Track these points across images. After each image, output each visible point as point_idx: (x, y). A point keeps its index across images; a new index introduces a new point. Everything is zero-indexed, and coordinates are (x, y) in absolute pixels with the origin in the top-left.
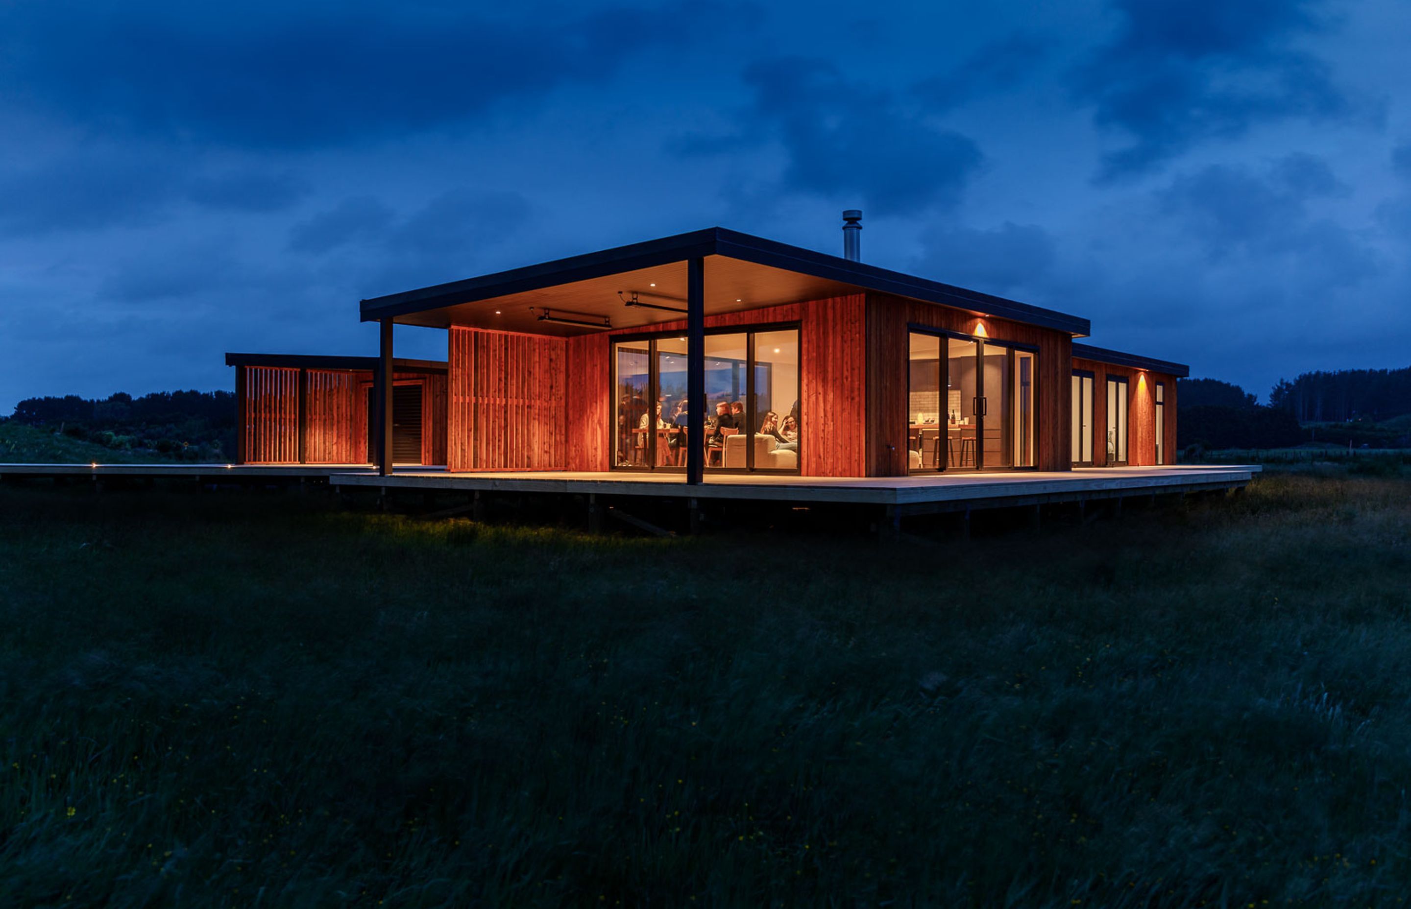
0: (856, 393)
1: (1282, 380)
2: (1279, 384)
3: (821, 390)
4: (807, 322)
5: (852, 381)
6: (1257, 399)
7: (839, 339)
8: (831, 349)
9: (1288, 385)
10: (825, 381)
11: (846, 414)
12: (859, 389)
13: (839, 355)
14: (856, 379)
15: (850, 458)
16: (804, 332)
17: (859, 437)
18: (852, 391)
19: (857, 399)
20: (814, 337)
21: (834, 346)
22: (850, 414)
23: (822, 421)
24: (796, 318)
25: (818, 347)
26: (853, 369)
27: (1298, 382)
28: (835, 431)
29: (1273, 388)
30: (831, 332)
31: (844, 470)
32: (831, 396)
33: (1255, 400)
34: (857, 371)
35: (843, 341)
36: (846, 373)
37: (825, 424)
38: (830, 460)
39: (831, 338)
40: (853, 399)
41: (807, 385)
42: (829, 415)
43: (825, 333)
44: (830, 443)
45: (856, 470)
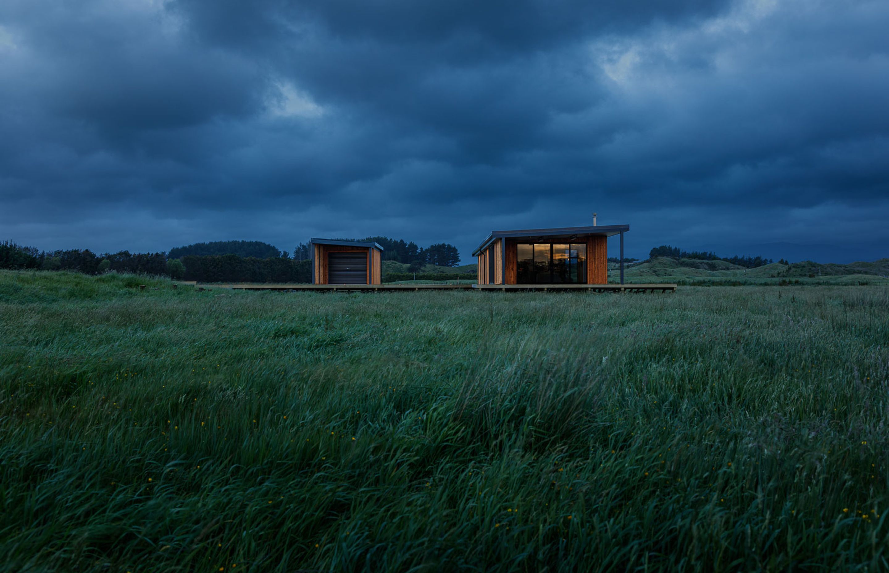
1: (300, 243)
2: (299, 246)
6: (289, 255)
9: (304, 247)
29: (296, 248)
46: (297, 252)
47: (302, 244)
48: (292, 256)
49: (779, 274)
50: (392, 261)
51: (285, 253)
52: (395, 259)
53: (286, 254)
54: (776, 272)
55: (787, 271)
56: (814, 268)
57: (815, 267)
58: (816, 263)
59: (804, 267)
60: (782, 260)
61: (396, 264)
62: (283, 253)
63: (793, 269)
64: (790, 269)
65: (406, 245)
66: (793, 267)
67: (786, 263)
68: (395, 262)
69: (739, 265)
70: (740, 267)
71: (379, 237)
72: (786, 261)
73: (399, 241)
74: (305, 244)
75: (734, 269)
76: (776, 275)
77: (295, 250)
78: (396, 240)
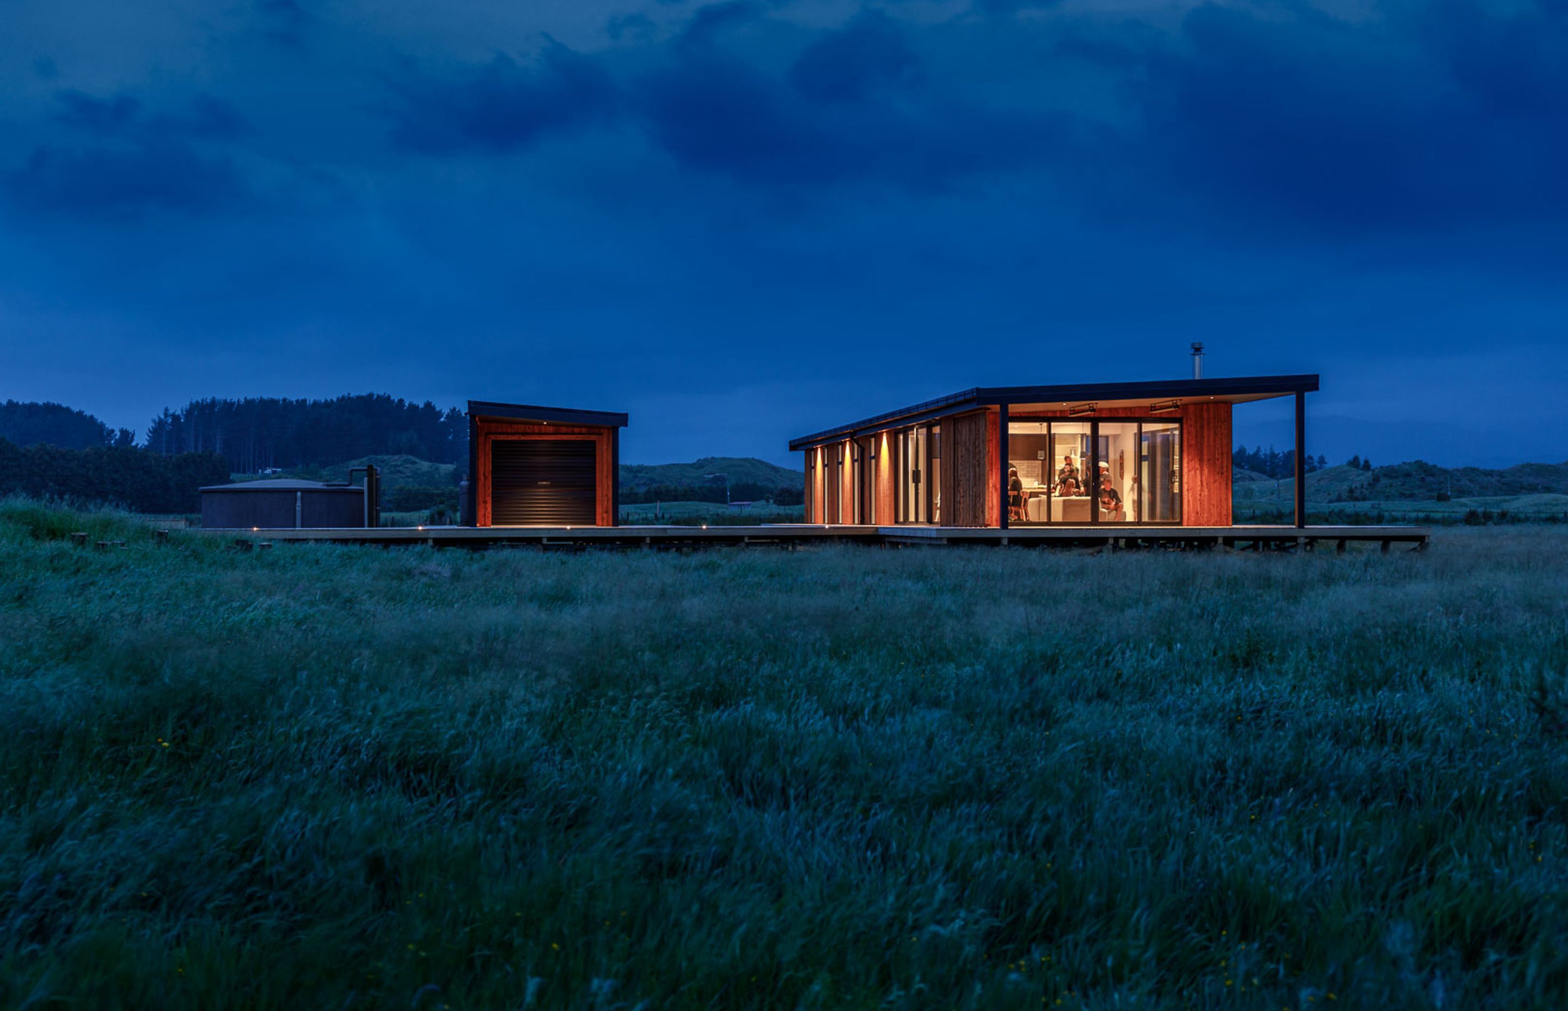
0: (1225, 469)
1: (166, 410)
2: (162, 416)
3: (1198, 466)
4: (1187, 420)
5: (1222, 462)
6: (135, 438)
7: (1212, 432)
8: (1206, 439)
9: (175, 418)
10: (1201, 461)
11: (1217, 484)
12: (1227, 467)
13: (1212, 443)
14: (1225, 460)
15: (1220, 513)
16: (1185, 426)
17: (1227, 499)
18: (1222, 468)
19: (1225, 474)
20: (1193, 429)
21: (1209, 437)
22: (1220, 484)
23: (1199, 488)
24: (1178, 415)
25: (1196, 437)
26: (1222, 454)
27: (189, 413)
28: (1209, 495)
29: (154, 421)
30: (1206, 427)
31: (1217, 522)
32: (1206, 471)
33: (132, 440)
34: (1225, 455)
35: (1215, 434)
36: (1217, 456)
37: (1202, 490)
38: (1206, 515)
39: (1206, 432)
40: (1222, 473)
41: (1188, 463)
42: (1205, 484)
43: (1202, 428)
44: (1206, 504)
45: (1225, 521)
46: (158, 430)
47: (171, 412)
48: (141, 440)
49: (1351, 491)
50: (405, 457)
51: (124, 433)
52: (412, 451)
53: (126, 436)
54: (1345, 487)
55: (1369, 484)
56: (1430, 479)
57: (1433, 475)
58: (1435, 466)
59: (1408, 475)
60: (1356, 459)
61: (414, 463)
62: (118, 433)
63: (1384, 481)
64: (1376, 479)
65: (439, 414)
66: (1385, 475)
67: (1367, 466)
68: (413, 458)
69: (1253, 468)
70: (1254, 474)
71: (371, 395)
72: (1366, 462)
73: (421, 406)
74: (178, 412)
75: (1242, 479)
76: (1345, 495)
77: (151, 425)
78: (415, 402)
